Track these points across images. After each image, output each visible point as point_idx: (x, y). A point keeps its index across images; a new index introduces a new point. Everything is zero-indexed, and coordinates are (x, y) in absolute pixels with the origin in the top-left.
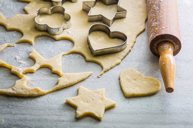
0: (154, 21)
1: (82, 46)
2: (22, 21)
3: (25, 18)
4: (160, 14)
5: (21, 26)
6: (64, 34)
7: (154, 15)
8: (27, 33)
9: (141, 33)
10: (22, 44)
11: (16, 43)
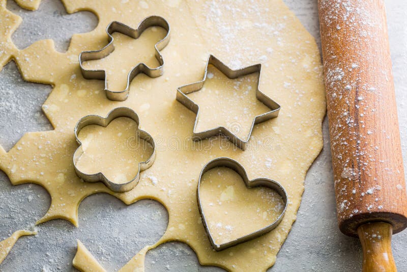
0: (348, 161)
1: (187, 223)
2: (43, 155)
3: (48, 145)
4: (359, 142)
5: (42, 173)
6: (142, 188)
7: (345, 143)
8: (60, 194)
9: (316, 160)
10: (52, 227)
11: (38, 225)
